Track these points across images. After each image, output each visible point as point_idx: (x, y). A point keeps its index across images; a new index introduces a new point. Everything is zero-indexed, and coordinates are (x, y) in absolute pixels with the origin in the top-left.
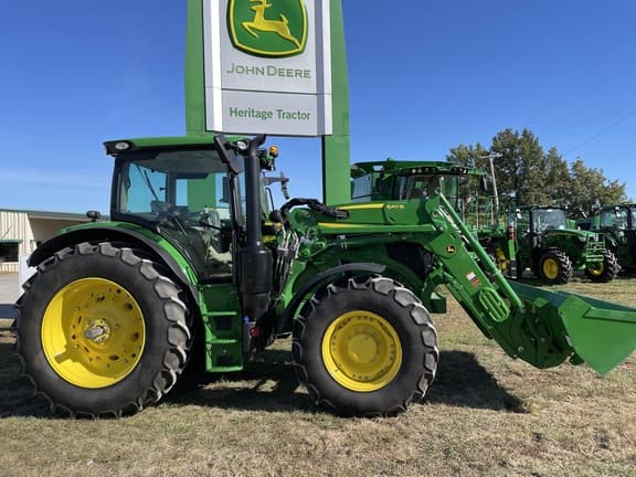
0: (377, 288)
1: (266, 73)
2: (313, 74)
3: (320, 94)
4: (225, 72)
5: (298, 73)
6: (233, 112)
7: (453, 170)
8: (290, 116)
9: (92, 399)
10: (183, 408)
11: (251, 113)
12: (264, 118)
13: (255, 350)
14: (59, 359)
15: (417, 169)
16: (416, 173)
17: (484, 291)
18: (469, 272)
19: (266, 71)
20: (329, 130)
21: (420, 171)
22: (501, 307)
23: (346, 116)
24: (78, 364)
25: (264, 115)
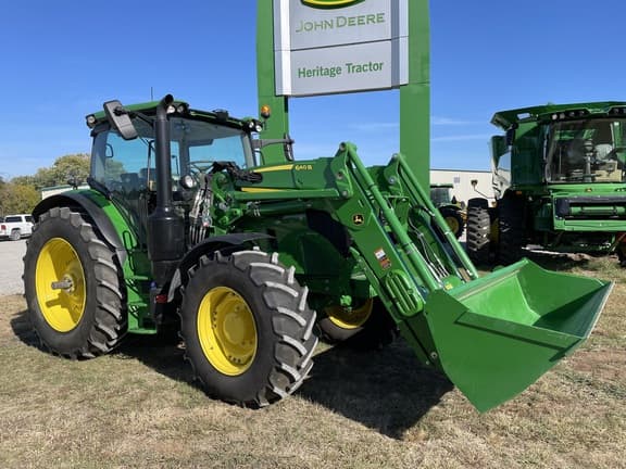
0: (236, 263)
1: (335, 25)
2: (388, 18)
3: (395, 39)
4: (294, 32)
5: (371, 19)
6: (301, 73)
7: (612, 111)
8: (360, 69)
9: (57, 340)
10: (129, 361)
11: (320, 71)
12: (332, 75)
13: (160, 316)
14: (49, 304)
15: (558, 114)
16: (558, 120)
17: (391, 274)
18: (377, 250)
19: (335, 22)
20: (404, 79)
21: (562, 116)
22: (411, 296)
23: (426, 60)
24: (66, 310)
25: (333, 72)
